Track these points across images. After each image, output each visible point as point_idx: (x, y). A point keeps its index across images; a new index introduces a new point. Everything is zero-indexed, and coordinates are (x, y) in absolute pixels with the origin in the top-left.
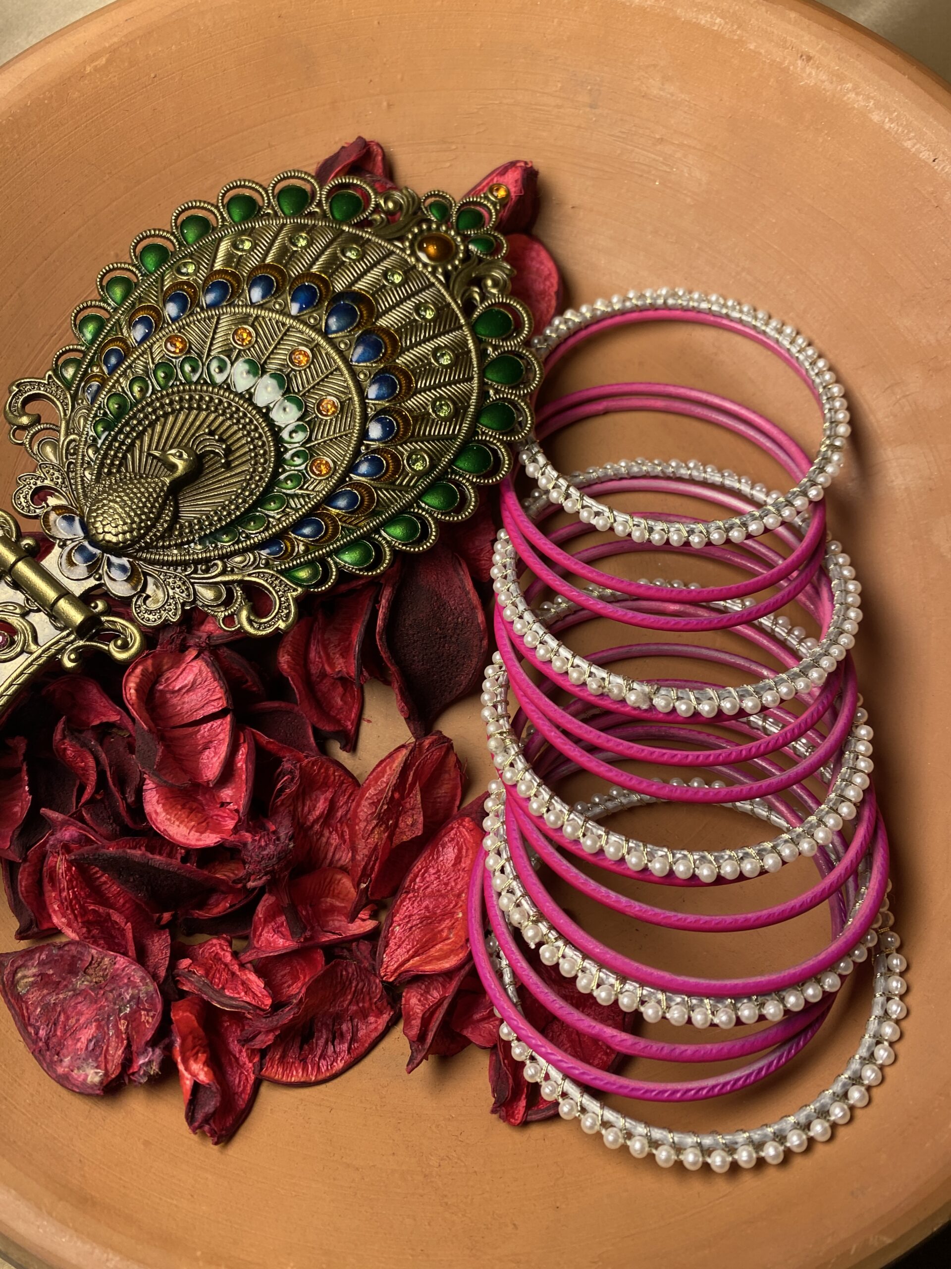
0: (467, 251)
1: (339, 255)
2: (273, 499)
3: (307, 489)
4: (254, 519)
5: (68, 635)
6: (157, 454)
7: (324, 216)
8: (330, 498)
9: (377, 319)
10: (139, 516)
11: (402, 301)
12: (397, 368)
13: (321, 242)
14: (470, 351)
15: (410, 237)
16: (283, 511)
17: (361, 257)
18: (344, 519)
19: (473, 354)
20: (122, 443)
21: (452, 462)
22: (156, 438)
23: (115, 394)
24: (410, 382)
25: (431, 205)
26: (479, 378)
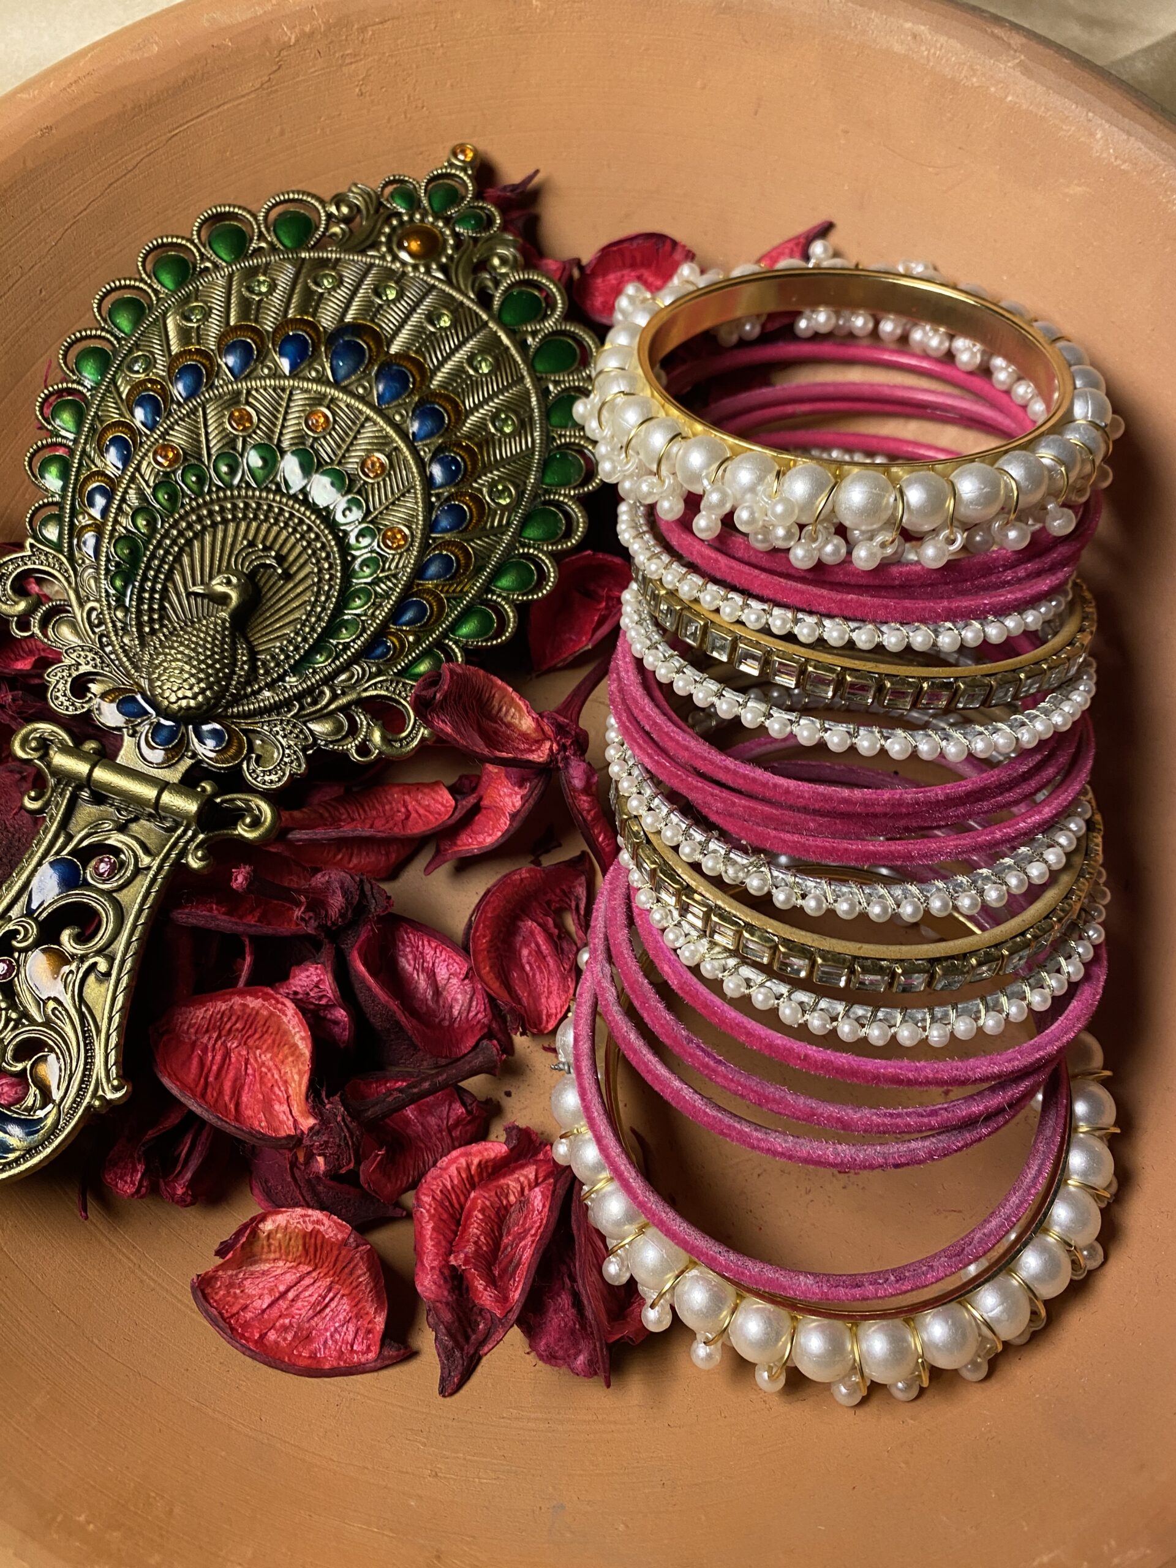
0: (456, 235)
1: (314, 287)
2: (356, 594)
3: (389, 569)
4: (345, 624)
5: (185, 832)
6: (199, 589)
7: (273, 249)
8: (419, 571)
9: (389, 347)
10: (211, 666)
11: (408, 317)
12: (434, 394)
13: (283, 280)
14: (507, 348)
15: (383, 239)
16: (374, 604)
17: (339, 282)
18: (445, 589)
19: (513, 351)
20: (153, 590)
21: (540, 480)
22: (188, 572)
23: (120, 538)
24: (456, 405)
25: (392, 195)
26: (530, 374)
